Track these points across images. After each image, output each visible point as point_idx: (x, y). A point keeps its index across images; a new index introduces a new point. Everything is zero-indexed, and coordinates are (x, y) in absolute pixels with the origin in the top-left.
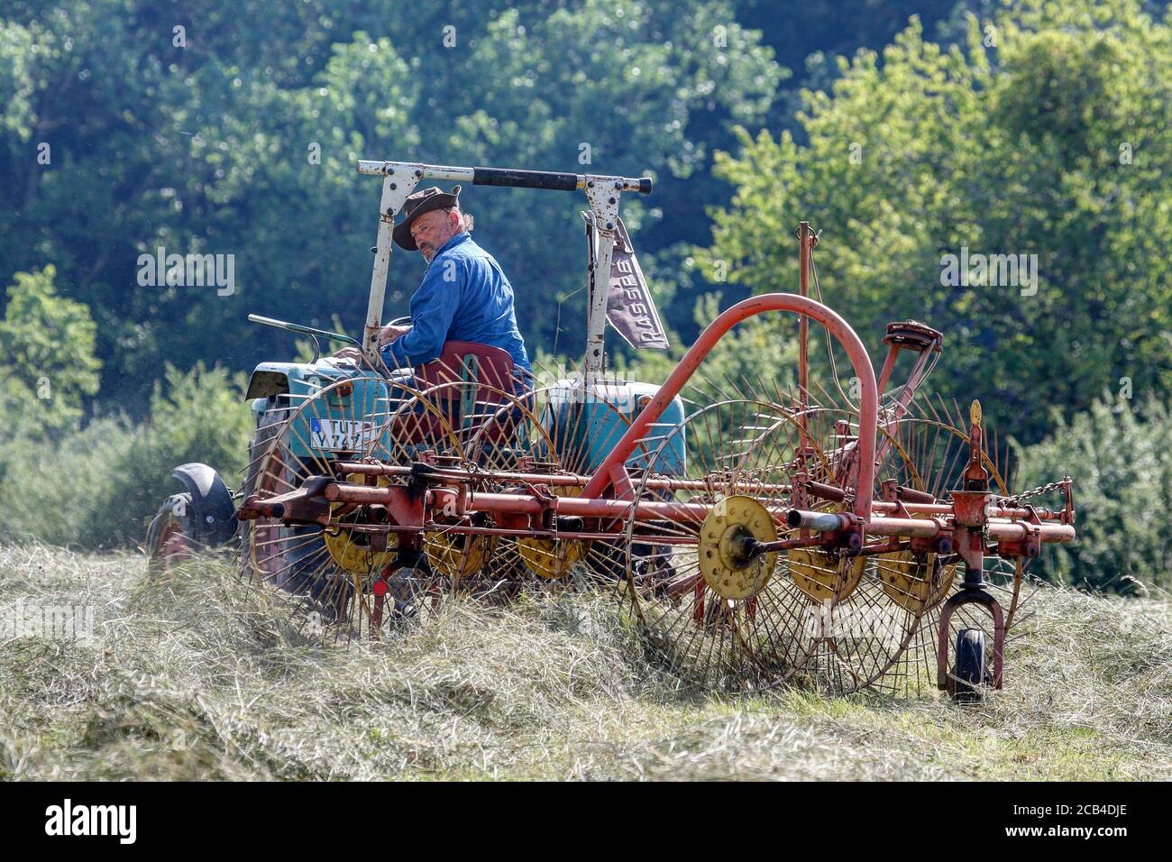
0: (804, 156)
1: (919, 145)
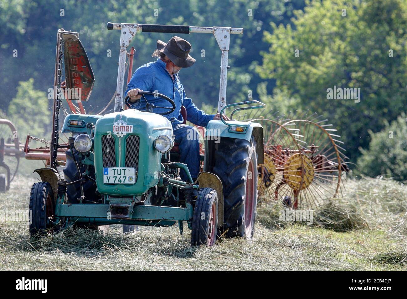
0: (295, 34)
1: (335, 29)
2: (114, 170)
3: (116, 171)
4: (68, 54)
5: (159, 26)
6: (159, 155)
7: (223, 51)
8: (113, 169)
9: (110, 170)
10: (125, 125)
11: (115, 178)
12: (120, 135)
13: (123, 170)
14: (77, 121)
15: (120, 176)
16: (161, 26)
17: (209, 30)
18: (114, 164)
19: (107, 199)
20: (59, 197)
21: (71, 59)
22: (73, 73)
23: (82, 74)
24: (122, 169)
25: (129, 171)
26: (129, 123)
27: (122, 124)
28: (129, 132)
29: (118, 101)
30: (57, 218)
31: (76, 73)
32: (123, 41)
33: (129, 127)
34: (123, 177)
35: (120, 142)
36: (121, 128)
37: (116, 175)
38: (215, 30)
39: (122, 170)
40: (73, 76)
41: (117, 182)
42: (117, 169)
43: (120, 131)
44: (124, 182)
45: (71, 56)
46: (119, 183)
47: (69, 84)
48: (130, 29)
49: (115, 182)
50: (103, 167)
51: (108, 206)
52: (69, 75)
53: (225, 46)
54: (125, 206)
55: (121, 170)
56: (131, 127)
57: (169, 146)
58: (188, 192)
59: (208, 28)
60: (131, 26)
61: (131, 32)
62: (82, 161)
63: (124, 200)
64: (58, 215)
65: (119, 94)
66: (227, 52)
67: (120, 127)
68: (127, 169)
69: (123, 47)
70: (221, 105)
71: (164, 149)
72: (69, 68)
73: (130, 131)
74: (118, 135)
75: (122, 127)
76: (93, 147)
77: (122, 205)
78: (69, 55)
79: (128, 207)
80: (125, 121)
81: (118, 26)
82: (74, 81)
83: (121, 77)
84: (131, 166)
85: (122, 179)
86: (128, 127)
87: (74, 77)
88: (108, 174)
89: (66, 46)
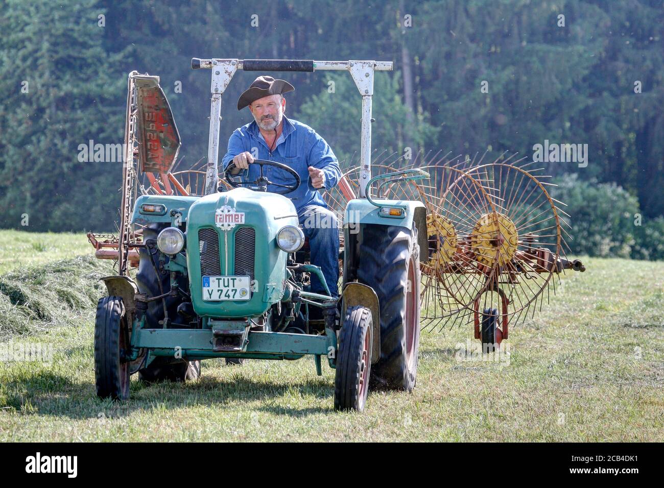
2: (219, 279)
3: (221, 282)
4: (142, 106)
5: (268, 61)
6: (283, 255)
7: (365, 96)
8: (217, 279)
9: (213, 279)
10: (232, 212)
11: (220, 292)
12: (226, 228)
13: (232, 279)
14: (153, 205)
15: (227, 288)
16: (271, 61)
17: (342, 65)
18: (218, 272)
19: (209, 323)
20: (137, 319)
21: (147, 114)
22: (148, 134)
23: (162, 135)
24: (230, 278)
25: (240, 280)
26: (239, 209)
27: (229, 211)
28: (240, 223)
29: (211, 175)
30: (134, 349)
31: (153, 133)
32: (215, 85)
33: (240, 215)
34: (232, 290)
35: (226, 238)
36: (228, 217)
37: (222, 287)
38: (352, 65)
39: (230, 280)
40: (148, 138)
41: (223, 298)
42: (222, 278)
43: (226, 221)
44: (234, 298)
45: (146, 109)
46: (227, 298)
47: (143, 149)
48: (226, 66)
49: (220, 298)
50: (202, 276)
51: (211, 334)
52: (143, 136)
53: (367, 89)
54: (236, 334)
55: (228, 279)
56: (242, 215)
57: (298, 242)
58: (329, 312)
59: (340, 63)
60: (227, 63)
61: (226, 72)
62: (164, 266)
63: (234, 324)
64: (135, 346)
65: (213, 164)
66: (371, 98)
67: (226, 215)
68: (238, 278)
69: (216, 93)
70: (364, 176)
71: (291, 246)
72: (143, 126)
73: (241, 221)
74: (223, 229)
75: (229, 215)
76: (185, 246)
77: (231, 332)
78: (144, 108)
79: (241, 335)
80: (233, 207)
81: (208, 63)
82: (150, 145)
83: (215, 138)
84: (243, 274)
85: (231, 294)
86: (238, 215)
87: (150, 140)
88: (209, 286)
89: (140, 96)
